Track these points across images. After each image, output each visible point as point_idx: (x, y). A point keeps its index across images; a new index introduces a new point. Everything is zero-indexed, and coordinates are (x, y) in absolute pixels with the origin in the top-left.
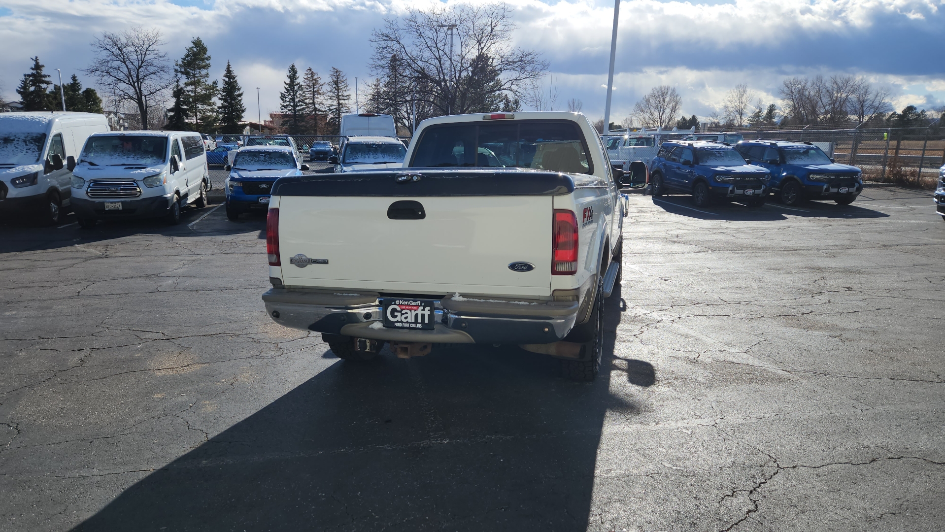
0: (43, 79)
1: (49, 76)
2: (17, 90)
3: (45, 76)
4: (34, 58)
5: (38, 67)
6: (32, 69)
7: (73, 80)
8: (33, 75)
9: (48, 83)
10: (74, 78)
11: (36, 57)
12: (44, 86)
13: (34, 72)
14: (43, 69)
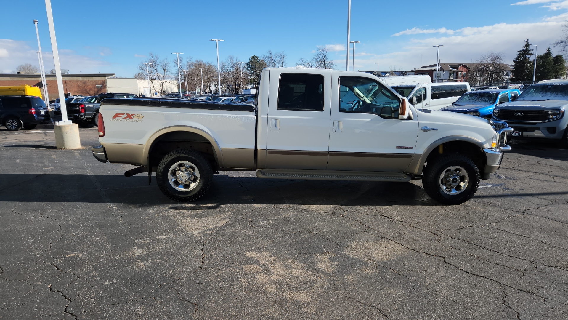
0: (529, 52)
1: (533, 50)
2: (514, 61)
3: (530, 50)
4: (526, 41)
5: (527, 45)
6: (524, 47)
7: (548, 50)
8: (523, 50)
9: (531, 54)
10: (549, 49)
11: (528, 39)
12: (528, 56)
13: (525, 49)
14: (530, 46)
